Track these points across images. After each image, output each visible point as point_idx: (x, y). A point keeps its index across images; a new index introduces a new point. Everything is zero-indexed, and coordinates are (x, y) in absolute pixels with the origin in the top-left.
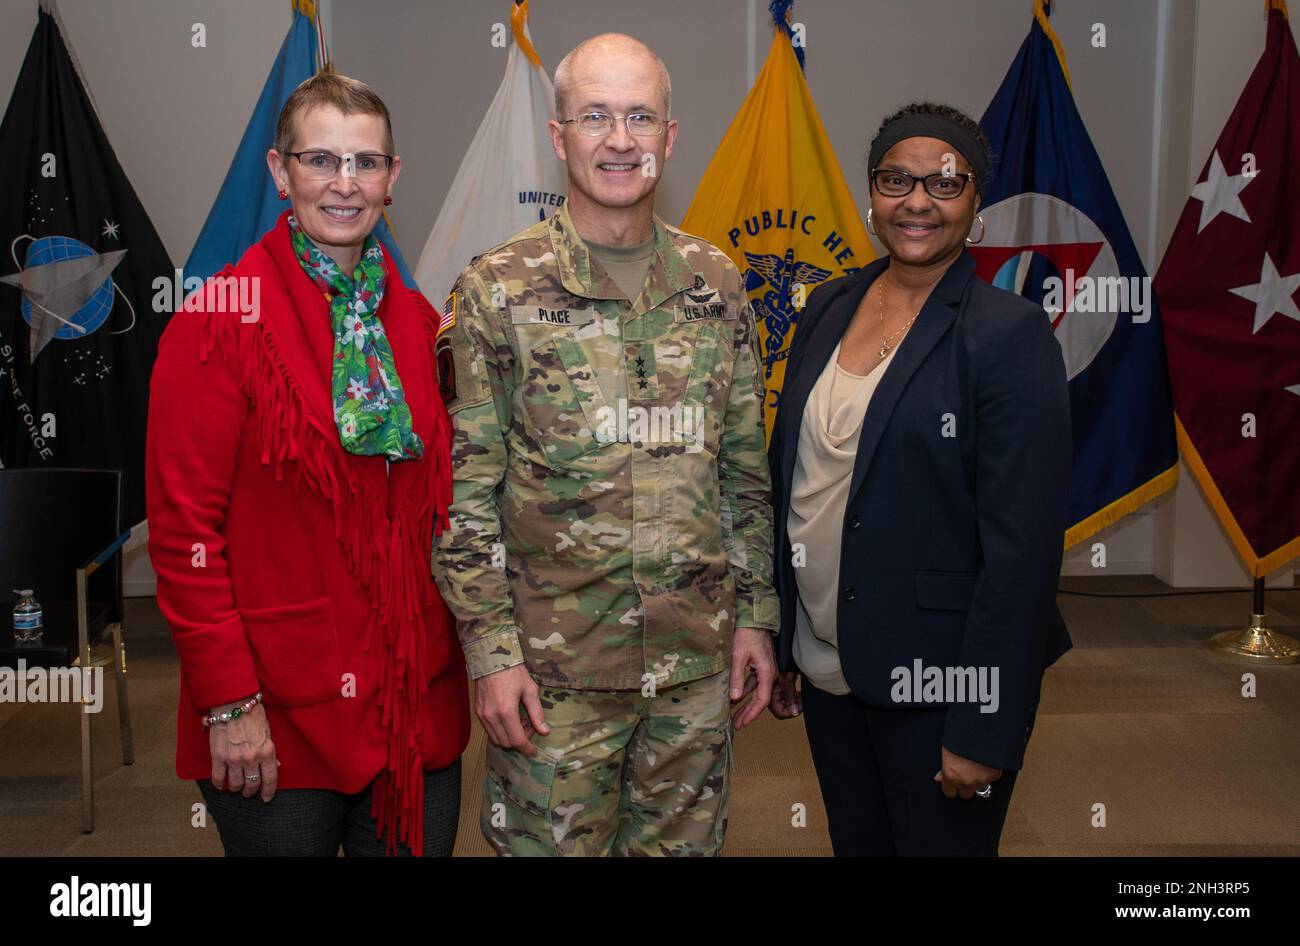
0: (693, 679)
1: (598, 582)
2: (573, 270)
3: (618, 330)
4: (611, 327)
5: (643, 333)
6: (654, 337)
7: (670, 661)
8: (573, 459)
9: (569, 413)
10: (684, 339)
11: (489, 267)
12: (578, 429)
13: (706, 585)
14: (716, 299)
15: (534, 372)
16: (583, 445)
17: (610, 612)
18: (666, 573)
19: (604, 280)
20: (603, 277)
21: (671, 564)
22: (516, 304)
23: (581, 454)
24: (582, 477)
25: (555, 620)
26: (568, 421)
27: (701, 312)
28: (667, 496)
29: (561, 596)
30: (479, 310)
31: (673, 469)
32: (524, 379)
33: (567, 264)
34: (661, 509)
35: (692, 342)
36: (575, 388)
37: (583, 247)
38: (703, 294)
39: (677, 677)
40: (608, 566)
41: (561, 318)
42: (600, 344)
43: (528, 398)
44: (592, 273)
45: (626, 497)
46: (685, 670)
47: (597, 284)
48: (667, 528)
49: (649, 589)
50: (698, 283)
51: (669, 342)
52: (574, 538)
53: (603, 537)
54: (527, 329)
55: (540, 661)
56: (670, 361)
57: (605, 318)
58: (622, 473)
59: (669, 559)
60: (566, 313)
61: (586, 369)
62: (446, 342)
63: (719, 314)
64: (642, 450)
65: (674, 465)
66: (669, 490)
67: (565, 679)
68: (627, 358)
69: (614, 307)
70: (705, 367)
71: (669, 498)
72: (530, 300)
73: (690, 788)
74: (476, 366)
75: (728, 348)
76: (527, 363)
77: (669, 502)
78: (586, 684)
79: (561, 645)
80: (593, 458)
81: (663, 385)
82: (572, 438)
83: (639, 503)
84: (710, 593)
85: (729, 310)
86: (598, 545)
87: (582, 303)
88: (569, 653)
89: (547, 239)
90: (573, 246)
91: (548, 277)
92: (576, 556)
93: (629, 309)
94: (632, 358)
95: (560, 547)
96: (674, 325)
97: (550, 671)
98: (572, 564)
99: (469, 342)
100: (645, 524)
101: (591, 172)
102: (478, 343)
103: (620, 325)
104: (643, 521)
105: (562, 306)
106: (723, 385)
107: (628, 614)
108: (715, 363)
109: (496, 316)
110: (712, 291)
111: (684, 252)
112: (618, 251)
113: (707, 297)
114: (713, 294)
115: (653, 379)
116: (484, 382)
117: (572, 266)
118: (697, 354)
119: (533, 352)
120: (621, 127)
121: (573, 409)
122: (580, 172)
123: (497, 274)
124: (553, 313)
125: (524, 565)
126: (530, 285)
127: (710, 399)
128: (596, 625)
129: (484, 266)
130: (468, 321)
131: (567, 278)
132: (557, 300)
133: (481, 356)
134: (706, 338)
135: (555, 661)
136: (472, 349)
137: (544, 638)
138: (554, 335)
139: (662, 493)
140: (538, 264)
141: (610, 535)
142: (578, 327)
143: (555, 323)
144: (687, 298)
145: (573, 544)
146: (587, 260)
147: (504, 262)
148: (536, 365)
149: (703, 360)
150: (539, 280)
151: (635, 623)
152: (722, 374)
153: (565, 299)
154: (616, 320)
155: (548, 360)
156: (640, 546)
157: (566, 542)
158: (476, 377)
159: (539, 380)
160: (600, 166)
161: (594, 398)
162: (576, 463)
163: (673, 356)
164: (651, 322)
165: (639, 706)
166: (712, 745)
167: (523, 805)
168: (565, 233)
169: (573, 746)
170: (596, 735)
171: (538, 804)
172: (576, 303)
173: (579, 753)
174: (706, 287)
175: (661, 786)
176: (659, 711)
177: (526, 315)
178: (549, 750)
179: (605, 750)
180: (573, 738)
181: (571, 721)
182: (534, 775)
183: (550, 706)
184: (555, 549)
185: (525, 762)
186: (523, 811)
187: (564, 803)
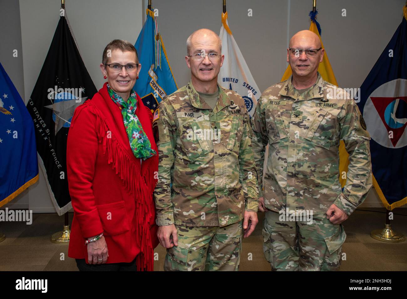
0: (234, 223)
1: (205, 194)
2: (194, 101)
3: (209, 118)
4: (207, 117)
5: (217, 119)
6: (220, 120)
7: (226, 218)
8: (196, 158)
9: (195, 144)
10: (229, 120)
11: (169, 101)
12: (198, 149)
13: (235, 194)
14: (238, 108)
15: (184, 132)
16: (200, 154)
17: (208, 204)
18: (225, 191)
19: (204, 103)
20: (203, 102)
21: (226, 189)
22: (178, 111)
23: (199, 156)
24: (199, 164)
25: (191, 206)
26: (195, 146)
27: (233, 112)
28: (224, 168)
29: (192, 199)
30: (166, 114)
31: (226, 160)
32: (181, 134)
33: (193, 98)
34: (223, 172)
35: (231, 121)
37: (197, 93)
38: (233, 106)
39: (229, 222)
40: (207, 190)
41: (191, 115)
42: (204, 123)
43: (182, 140)
44: (200, 101)
45: (212, 169)
46: (231, 220)
47: (202, 104)
48: (225, 178)
49: (219, 196)
50: (232, 103)
51: (224, 122)
52: (196, 182)
53: (205, 181)
54: (181, 119)
55: (186, 219)
56: (223, 127)
57: (205, 115)
58: (211, 162)
59: (226, 187)
60: (193, 114)
62: (156, 123)
63: (239, 112)
64: (217, 154)
65: (226, 159)
66: (225, 166)
67: (194, 223)
68: (212, 127)
69: (208, 111)
70: (235, 129)
71: (225, 169)
72: (182, 110)
74: (165, 131)
75: (241, 122)
76: (182, 129)
77: (225, 170)
78: (201, 225)
79: (193, 214)
80: (203, 157)
81: (223, 134)
82: (196, 152)
83: (216, 170)
84: (237, 196)
85: (242, 111)
86: (204, 184)
87: (198, 110)
88: (195, 216)
89: (186, 92)
90: (194, 93)
91: (187, 103)
92: (197, 187)
93: (212, 112)
95: (192, 185)
96: (225, 116)
97: (190, 222)
98: (196, 189)
99: (163, 123)
100: (218, 177)
101: (198, 72)
102: (166, 124)
103: (210, 117)
104: (218, 176)
105: (191, 112)
106: (240, 134)
107: (214, 204)
108: (238, 127)
109: (172, 116)
110: (236, 106)
111: (227, 94)
112: (207, 95)
113: (235, 108)
114: (237, 106)
116: (168, 136)
117: (194, 100)
118: (233, 125)
119: (183, 126)
120: (207, 57)
121: (196, 143)
122: (194, 72)
123: (172, 102)
124: (189, 114)
125: (181, 190)
126: (181, 106)
127: (237, 138)
128: (204, 207)
129: (167, 100)
130: (163, 117)
131: (193, 103)
132: (190, 110)
133: (167, 128)
134: (235, 120)
135: (191, 219)
136: (164, 126)
137: (188, 212)
138: (190, 120)
139: (223, 167)
140: (184, 99)
141: (208, 180)
142: (196, 118)
143: (189, 117)
144: (229, 108)
145: (197, 184)
146: (199, 97)
147: (174, 99)
148: (184, 129)
149: (235, 127)
150: (184, 104)
151: (215, 206)
152: (240, 130)
153: (192, 109)
154: (208, 115)
155: (188, 128)
156: (217, 183)
157: (194, 183)
158: (165, 134)
159: (186, 134)
160: (201, 70)
162: (197, 159)
163: (225, 126)
164: (219, 115)
165: (214, 231)
166: (234, 242)
167: (178, 262)
168: (191, 90)
169: (193, 243)
170: (201, 240)
171: (183, 261)
172: (196, 110)
173: (195, 245)
174: (234, 104)
175: (219, 255)
176: (220, 232)
177: (181, 115)
178: (187, 245)
179: (203, 244)
180: (194, 240)
181: (194, 236)
182: (182, 252)
183: (187, 231)
184: (191, 185)
185: (179, 249)
186: (179, 264)
187: (190, 261)
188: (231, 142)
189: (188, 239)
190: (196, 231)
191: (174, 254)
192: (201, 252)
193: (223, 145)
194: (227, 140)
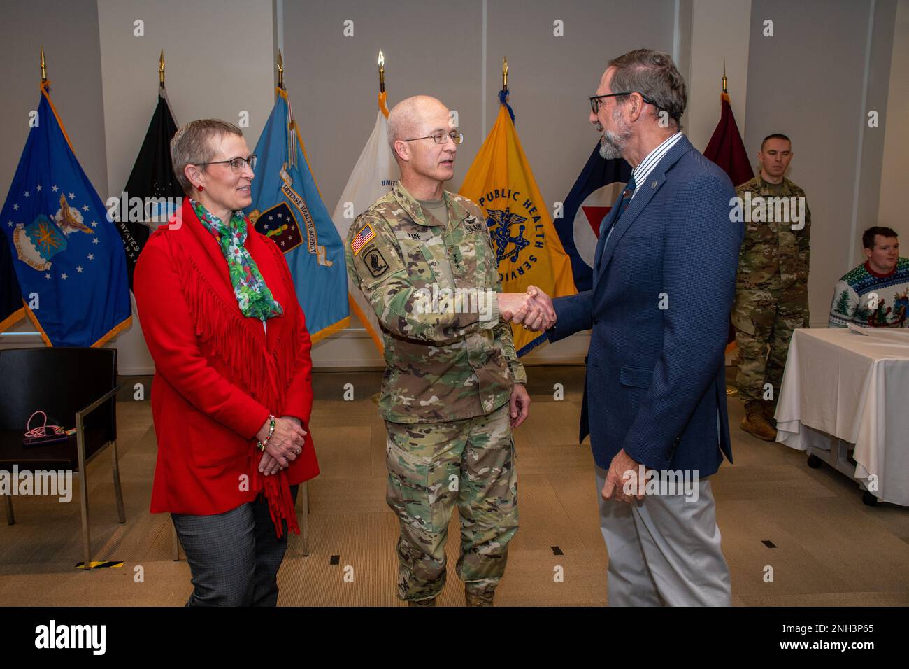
1: (452, 367)
2: (415, 214)
3: (443, 241)
4: (439, 239)
5: (454, 241)
6: (458, 243)
7: (492, 398)
9: (430, 283)
10: (470, 242)
14: (477, 221)
15: (410, 264)
18: (482, 357)
19: (431, 217)
20: (430, 215)
21: (483, 353)
22: (397, 230)
25: (432, 390)
27: (473, 227)
33: (410, 212)
35: (473, 243)
36: (431, 270)
37: (417, 203)
38: (471, 219)
40: (457, 359)
41: (416, 237)
42: (438, 248)
44: (425, 215)
46: (498, 401)
47: (428, 219)
48: (480, 336)
49: (477, 366)
50: (468, 215)
51: (464, 244)
52: (437, 348)
53: (452, 345)
54: (404, 242)
55: (427, 412)
56: (465, 253)
57: (436, 235)
59: (483, 350)
60: (418, 234)
61: (434, 260)
63: (480, 228)
67: (441, 418)
68: (448, 254)
69: (438, 230)
70: (481, 255)
72: (402, 228)
73: (497, 469)
75: (487, 245)
76: (406, 259)
78: (452, 419)
79: (437, 402)
81: (467, 266)
85: (482, 226)
86: (450, 350)
87: (425, 228)
88: (440, 404)
89: (396, 202)
90: (411, 203)
91: (404, 219)
92: (439, 357)
93: (444, 230)
94: (451, 254)
95: (431, 354)
96: (464, 236)
97: (433, 415)
98: (438, 361)
103: (443, 238)
105: (415, 231)
106: (489, 263)
107: (468, 381)
108: (484, 252)
110: (474, 218)
111: (456, 200)
113: (473, 221)
115: (462, 263)
118: (477, 248)
119: (409, 253)
123: (384, 216)
124: (413, 235)
125: (410, 366)
126: (399, 222)
127: (486, 270)
128: (452, 388)
131: (415, 219)
132: (412, 229)
134: (479, 240)
135: (435, 410)
137: (428, 400)
138: (417, 245)
140: (398, 214)
142: (425, 241)
143: (415, 239)
144: (466, 222)
145: (438, 351)
146: (421, 209)
147: (384, 212)
148: (411, 260)
149: (480, 251)
150: (402, 220)
151: (472, 384)
152: (487, 256)
153: (415, 228)
154: (441, 236)
155: (417, 257)
156: (469, 346)
157: (434, 351)
159: (414, 268)
161: (440, 274)
163: (467, 251)
164: (455, 235)
165: (466, 431)
166: (505, 446)
167: (414, 486)
168: (405, 198)
169: (436, 455)
170: (446, 448)
171: (422, 485)
172: (422, 230)
173: (439, 458)
174: (471, 216)
175: (483, 471)
176: (476, 431)
177: (403, 235)
178: (425, 458)
179: (451, 455)
180: (436, 450)
181: (434, 443)
182: (418, 471)
183: (423, 437)
184: (428, 355)
185: (413, 466)
186: (414, 490)
187: (433, 484)
188: (480, 277)
189: (425, 449)
190: (435, 435)
191: (405, 475)
192: (450, 470)
193: (470, 282)
194: (475, 274)
